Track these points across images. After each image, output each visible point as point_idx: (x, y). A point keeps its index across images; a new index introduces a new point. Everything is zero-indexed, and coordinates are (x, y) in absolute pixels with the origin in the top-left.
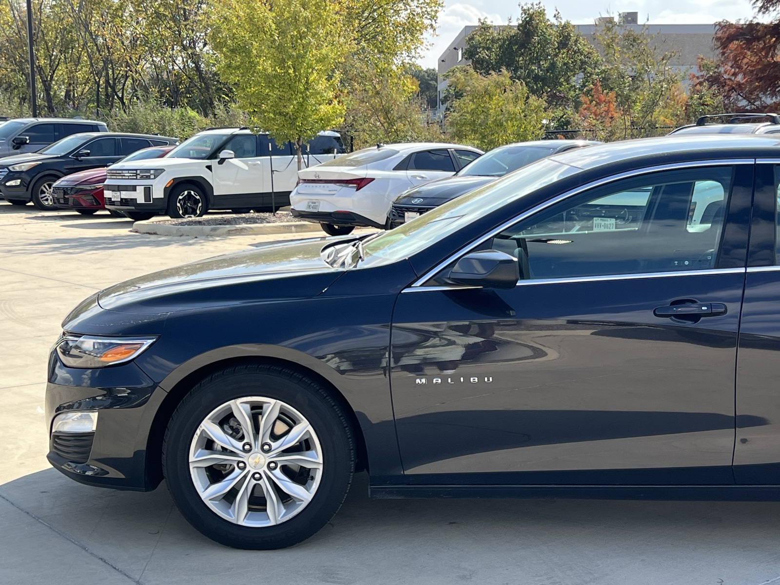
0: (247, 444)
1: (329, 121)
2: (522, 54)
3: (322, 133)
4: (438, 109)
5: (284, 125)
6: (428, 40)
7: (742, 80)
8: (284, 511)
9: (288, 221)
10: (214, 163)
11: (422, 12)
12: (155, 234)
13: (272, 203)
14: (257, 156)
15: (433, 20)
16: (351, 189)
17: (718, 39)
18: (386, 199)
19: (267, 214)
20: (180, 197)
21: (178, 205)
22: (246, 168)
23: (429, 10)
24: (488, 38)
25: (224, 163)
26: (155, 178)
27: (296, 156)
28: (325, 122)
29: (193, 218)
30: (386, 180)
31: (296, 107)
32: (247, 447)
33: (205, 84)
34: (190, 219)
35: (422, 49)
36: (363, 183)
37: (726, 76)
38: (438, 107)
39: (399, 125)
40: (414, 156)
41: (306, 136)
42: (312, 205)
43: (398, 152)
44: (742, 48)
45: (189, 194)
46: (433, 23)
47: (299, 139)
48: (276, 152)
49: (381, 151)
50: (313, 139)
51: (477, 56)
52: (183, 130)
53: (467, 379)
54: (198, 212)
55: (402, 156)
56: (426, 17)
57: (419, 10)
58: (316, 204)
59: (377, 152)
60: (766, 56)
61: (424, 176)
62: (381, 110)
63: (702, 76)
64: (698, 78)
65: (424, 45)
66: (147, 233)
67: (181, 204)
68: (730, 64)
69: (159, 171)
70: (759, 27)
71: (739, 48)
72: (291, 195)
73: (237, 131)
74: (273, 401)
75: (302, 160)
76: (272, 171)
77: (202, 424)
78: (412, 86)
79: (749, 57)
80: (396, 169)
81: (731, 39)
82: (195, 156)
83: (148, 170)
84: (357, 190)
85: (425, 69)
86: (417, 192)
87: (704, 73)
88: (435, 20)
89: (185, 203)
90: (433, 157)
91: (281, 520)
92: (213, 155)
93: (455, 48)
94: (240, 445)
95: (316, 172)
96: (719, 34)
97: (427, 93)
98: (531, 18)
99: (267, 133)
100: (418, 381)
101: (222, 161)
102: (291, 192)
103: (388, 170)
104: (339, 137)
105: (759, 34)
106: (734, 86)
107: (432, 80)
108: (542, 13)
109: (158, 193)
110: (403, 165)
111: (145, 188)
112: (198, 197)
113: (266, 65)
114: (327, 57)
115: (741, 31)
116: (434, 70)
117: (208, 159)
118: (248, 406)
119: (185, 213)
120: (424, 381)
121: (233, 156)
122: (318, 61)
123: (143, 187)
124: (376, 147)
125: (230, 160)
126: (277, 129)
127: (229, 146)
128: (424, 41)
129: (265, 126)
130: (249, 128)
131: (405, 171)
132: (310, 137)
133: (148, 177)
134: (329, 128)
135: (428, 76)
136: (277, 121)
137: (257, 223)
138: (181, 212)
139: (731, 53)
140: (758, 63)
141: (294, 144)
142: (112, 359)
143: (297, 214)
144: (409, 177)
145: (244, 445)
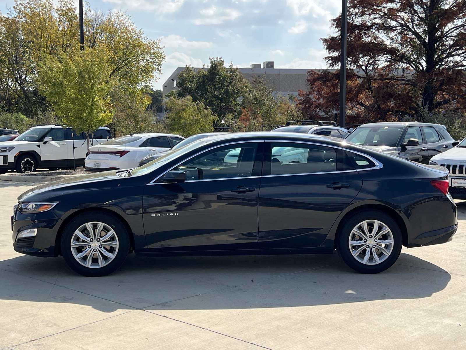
0: (91, 239)
1: (104, 121)
2: (210, 85)
3: (100, 128)
4: (163, 114)
5: (80, 124)
6: (156, 76)
7: (323, 102)
8: (104, 262)
9: (82, 174)
10: (41, 143)
11: (153, 61)
12: (11, 181)
13: (73, 165)
14: (64, 140)
15: (159, 66)
16: (117, 157)
17: (308, 80)
18: (135, 162)
19: (71, 171)
20: (23, 162)
21: (22, 166)
22: (59, 146)
23: (157, 60)
24: (190, 76)
25: (47, 144)
26: (9, 152)
27: (87, 140)
28: (102, 122)
29: (30, 173)
30: (135, 152)
31: (87, 115)
32: (91, 240)
33: (28, 99)
34: (28, 173)
35: (153, 81)
36: (123, 154)
37: (313, 100)
38: (163, 112)
39: (141, 124)
40: (149, 140)
41: (92, 129)
42: (97, 164)
43: (142, 138)
44: (322, 85)
45: (28, 160)
46: (159, 67)
47: (88, 131)
48: (76, 138)
49: (132, 137)
50: (96, 131)
51: (185, 86)
52: (18, 126)
53: (169, 214)
54: (32, 170)
55: (143, 140)
56: (155, 64)
57: (151, 60)
58: (99, 164)
59: (130, 137)
60: (334, 89)
61: (155, 150)
62: (132, 116)
63: (301, 100)
64: (299, 100)
65: (154, 79)
66: (6, 180)
67: (23, 166)
68: (316, 93)
69: (11, 148)
70: (330, 74)
71: (320, 85)
72: (85, 160)
73: (53, 127)
74: (101, 223)
75: (90, 142)
76: (74, 148)
77: (75, 232)
78: (147, 101)
79: (325, 90)
80: (141, 146)
81: (315, 80)
82: (29, 140)
83: (5, 147)
84: (120, 157)
85: (155, 90)
86: (151, 158)
87: (302, 98)
88: (160, 66)
89: (25, 165)
90: (159, 141)
91: (103, 266)
92: (41, 139)
93: (172, 80)
94: (89, 239)
95: (99, 148)
96: (309, 78)
97: (156, 104)
98: (216, 66)
99: (71, 128)
100: (152, 215)
101: (46, 143)
102: (85, 159)
103: (137, 147)
104: (109, 130)
105: (329, 78)
106: (317, 105)
107: (159, 96)
108: (221, 63)
109: (11, 159)
110: (144, 145)
111: (3, 157)
112: (32, 162)
113: (71, 93)
114: (104, 89)
115: (320, 76)
116: (160, 91)
117: (38, 141)
118: (92, 225)
119: (25, 170)
120: (154, 215)
121: (52, 140)
122: (99, 91)
123: (2, 156)
124: (130, 135)
125: (50, 142)
126: (76, 126)
127: (49, 134)
128: (155, 76)
129: (70, 124)
130: (61, 125)
131: (145, 148)
132: (94, 130)
133: (5, 151)
134: (104, 125)
135: (157, 94)
136: (77, 121)
137: (66, 174)
138: (23, 170)
139: (316, 87)
140: (330, 93)
141: (86, 134)
142: (41, 210)
143: (89, 169)
144: (147, 150)
145: (90, 240)
